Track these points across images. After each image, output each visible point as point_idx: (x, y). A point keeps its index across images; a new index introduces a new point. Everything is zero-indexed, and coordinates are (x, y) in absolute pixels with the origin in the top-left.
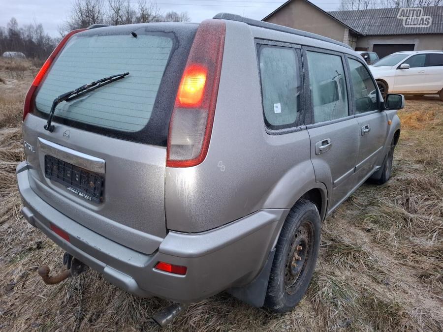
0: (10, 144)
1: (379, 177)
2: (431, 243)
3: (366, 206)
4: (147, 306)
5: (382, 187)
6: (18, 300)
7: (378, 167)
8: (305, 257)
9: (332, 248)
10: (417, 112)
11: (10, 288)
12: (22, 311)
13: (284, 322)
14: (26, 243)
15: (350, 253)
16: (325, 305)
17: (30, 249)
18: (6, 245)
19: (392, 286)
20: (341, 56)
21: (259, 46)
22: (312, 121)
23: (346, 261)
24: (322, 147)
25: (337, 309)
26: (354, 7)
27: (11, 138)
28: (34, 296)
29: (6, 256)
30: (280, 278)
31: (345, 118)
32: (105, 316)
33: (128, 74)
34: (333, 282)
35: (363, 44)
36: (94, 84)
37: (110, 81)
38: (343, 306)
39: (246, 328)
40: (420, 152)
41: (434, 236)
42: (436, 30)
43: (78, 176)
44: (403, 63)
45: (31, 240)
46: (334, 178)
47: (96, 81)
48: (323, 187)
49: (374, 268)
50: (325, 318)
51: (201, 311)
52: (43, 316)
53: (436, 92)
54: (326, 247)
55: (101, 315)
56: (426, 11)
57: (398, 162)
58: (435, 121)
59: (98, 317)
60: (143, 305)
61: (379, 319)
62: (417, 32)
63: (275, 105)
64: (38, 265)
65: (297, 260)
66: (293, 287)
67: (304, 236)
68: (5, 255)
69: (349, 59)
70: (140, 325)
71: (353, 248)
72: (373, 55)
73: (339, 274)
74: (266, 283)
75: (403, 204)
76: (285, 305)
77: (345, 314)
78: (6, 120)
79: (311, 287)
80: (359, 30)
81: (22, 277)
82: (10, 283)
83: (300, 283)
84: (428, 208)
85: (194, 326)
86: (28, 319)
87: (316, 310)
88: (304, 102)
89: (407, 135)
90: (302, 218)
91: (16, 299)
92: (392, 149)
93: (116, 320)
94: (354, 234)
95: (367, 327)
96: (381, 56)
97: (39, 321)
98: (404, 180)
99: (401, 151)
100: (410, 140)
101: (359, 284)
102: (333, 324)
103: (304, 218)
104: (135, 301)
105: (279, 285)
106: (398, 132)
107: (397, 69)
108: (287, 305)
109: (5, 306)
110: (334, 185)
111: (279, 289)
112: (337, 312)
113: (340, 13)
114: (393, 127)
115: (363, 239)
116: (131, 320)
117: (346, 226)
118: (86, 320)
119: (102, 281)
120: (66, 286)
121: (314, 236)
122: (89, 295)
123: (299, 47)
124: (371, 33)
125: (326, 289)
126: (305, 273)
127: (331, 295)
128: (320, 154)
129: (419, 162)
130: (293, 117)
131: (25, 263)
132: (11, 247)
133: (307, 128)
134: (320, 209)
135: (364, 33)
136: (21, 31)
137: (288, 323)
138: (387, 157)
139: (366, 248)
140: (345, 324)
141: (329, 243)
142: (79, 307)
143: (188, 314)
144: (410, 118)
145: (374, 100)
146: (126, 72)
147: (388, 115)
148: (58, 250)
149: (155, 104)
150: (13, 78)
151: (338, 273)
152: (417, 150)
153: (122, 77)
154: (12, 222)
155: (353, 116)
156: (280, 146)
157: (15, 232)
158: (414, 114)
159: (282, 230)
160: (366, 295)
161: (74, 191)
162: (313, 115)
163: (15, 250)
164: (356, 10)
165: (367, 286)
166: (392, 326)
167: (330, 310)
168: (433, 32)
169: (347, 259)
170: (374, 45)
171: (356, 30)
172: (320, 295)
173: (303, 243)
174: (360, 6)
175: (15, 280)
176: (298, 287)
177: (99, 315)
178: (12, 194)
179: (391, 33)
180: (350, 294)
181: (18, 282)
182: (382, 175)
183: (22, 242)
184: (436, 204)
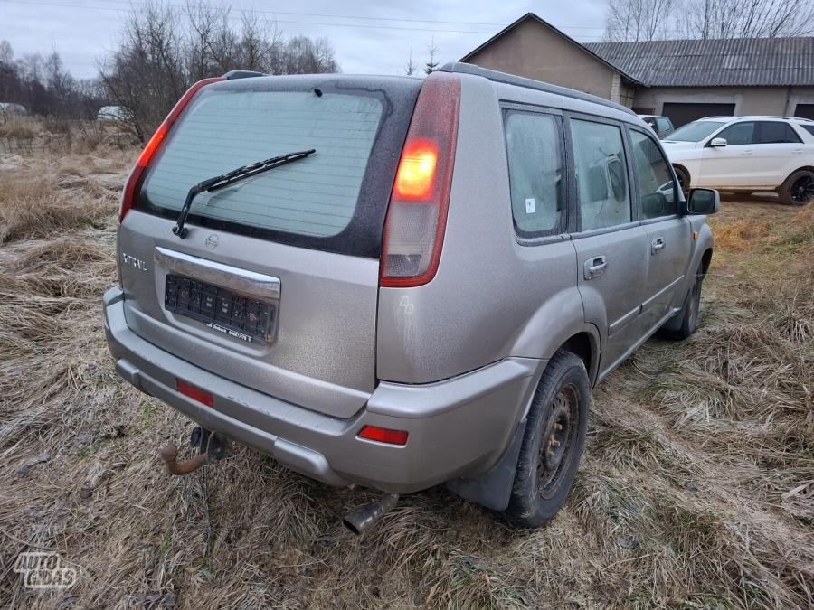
0: (40, 267)
1: (679, 326)
2: (764, 428)
3: (657, 374)
4: (317, 518)
5: (683, 344)
6: (104, 512)
7: (676, 310)
8: (566, 444)
9: (605, 437)
10: (740, 222)
11: (87, 495)
12: (114, 528)
13: (534, 541)
14: (98, 428)
15: (635, 442)
16: (599, 517)
17: (108, 437)
18: (66, 430)
19: (701, 492)
20: (619, 127)
21: (505, 111)
22: (578, 229)
23: (628, 455)
24: (593, 268)
25: (617, 522)
26: (629, 36)
27: (40, 257)
28: (128, 506)
29: (69, 447)
30: (532, 468)
31: (626, 225)
32: (251, 533)
33: (314, 151)
34: (610, 486)
35: (647, 102)
36: (258, 165)
37: (286, 161)
38: (626, 520)
39: (476, 550)
40: (746, 289)
41: (768, 420)
42: (772, 80)
43: (226, 305)
44: (716, 137)
45: (105, 423)
46: (611, 320)
47: (262, 161)
48: (594, 332)
49: (673, 465)
50: (599, 536)
51: (405, 524)
52: (150, 534)
53: (773, 188)
54: (594, 435)
55: (244, 532)
56: (755, 47)
57: (708, 305)
58: (771, 239)
59: (239, 535)
60: (311, 515)
61: (683, 537)
62: (740, 83)
63: (527, 201)
64: (125, 461)
65: (554, 447)
66: (548, 488)
67: (563, 408)
68: (68, 445)
69: (630, 131)
70: (308, 545)
71: (639, 436)
72: (664, 122)
73: (618, 475)
74: (513, 472)
75: (717, 371)
76: (537, 512)
77: (630, 530)
78: (24, 225)
79: (574, 492)
80: (637, 77)
81: (103, 478)
82: (85, 487)
83: (558, 483)
84: (759, 377)
85: (396, 547)
86: (128, 537)
87: (585, 526)
88: (567, 197)
89: (723, 261)
90: (564, 378)
91: (101, 510)
92: (699, 280)
93: (270, 539)
94: (638, 416)
95: (664, 547)
96: (677, 124)
97: (147, 541)
98: (720, 333)
99: (714, 287)
100: (728, 270)
101: (650, 488)
102: (612, 544)
103: (567, 378)
104: (297, 510)
105: (530, 480)
106: (708, 253)
107: (706, 146)
108: (540, 513)
109: (85, 520)
110: (609, 331)
111: (530, 486)
112: (617, 527)
113: (604, 45)
114: (700, 245)
115: (653, 423)
116: (293, 539)
117: (625, 404)
118: (221, 538)
119: (237, 484)
120: (178, 491)
121: (579, 411)
122: (218, 505)
123: (560, 113)
124: (659, 83)
125: (599, 494)
126: (565, 469)
127: (606, 503)
128: (590, 278)
129: (743, 305)
130: (551, 220)
131: (103, 458)
132: (74, 433)
133: (571, 239)
134: (588, 367)
135: (647, 83)
136: (19, 65)
137: (542, 543)
138: (691, 293)
139: (660, 436)
140: (631, 544)
141: (600, 429)
142: (206, 521)
143: (384, 530)
144: (729, 232)
145: (670, 199)
146: (310, 149)
147: (693, 224)
148: (153, 439)
149: (360, 197)
150: (11, 152)
151: (614, 471)
152: (740, 285)
153: (303, 156)
154: (67, 394)
155: (638, 222)
156: (535, 262)
157: (76, 411)
158: (734, 224)
159: (535, 394)
160: (662, 503)
161: (219, 329)
162: (581, 219)
163: (82, 438)
164: (633, 41)
165: (663, 492)
166: (703, 547)
167: (605, 524)
168: (767, 83)
169: (630, 453)
170: (665, 104)
171: (633, 76)
172: (590, 504)
173: (562, 419)
174: (640, 34)
175: (93, 482)
176: (555, 490)
177: (240, 533)
178: (58, 350)
179: (695, 83)
180: (637, 503)
181: (97, 486)
182: (683, 325)
183: (91, 427)
184: (771, 371)
